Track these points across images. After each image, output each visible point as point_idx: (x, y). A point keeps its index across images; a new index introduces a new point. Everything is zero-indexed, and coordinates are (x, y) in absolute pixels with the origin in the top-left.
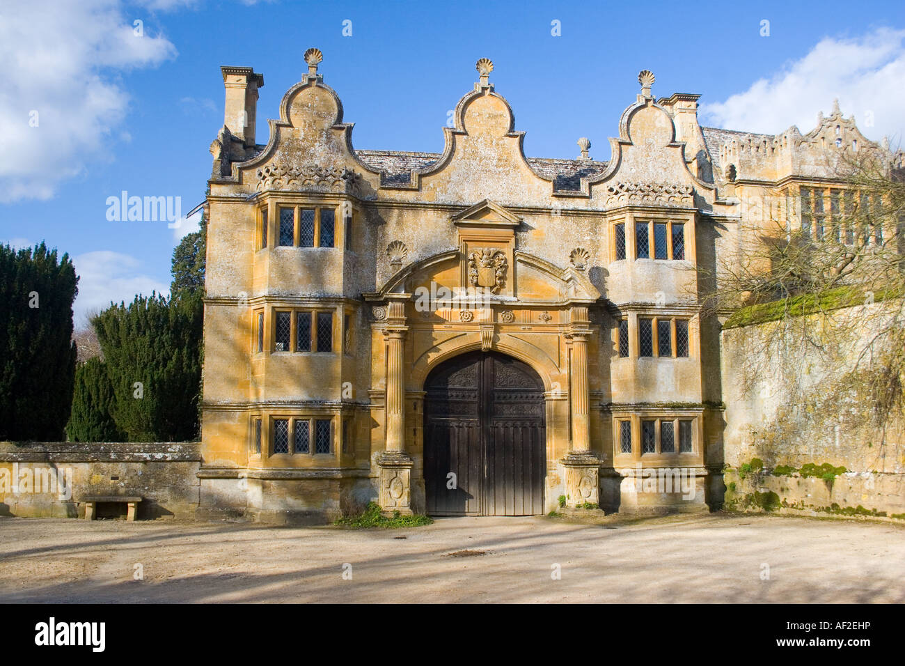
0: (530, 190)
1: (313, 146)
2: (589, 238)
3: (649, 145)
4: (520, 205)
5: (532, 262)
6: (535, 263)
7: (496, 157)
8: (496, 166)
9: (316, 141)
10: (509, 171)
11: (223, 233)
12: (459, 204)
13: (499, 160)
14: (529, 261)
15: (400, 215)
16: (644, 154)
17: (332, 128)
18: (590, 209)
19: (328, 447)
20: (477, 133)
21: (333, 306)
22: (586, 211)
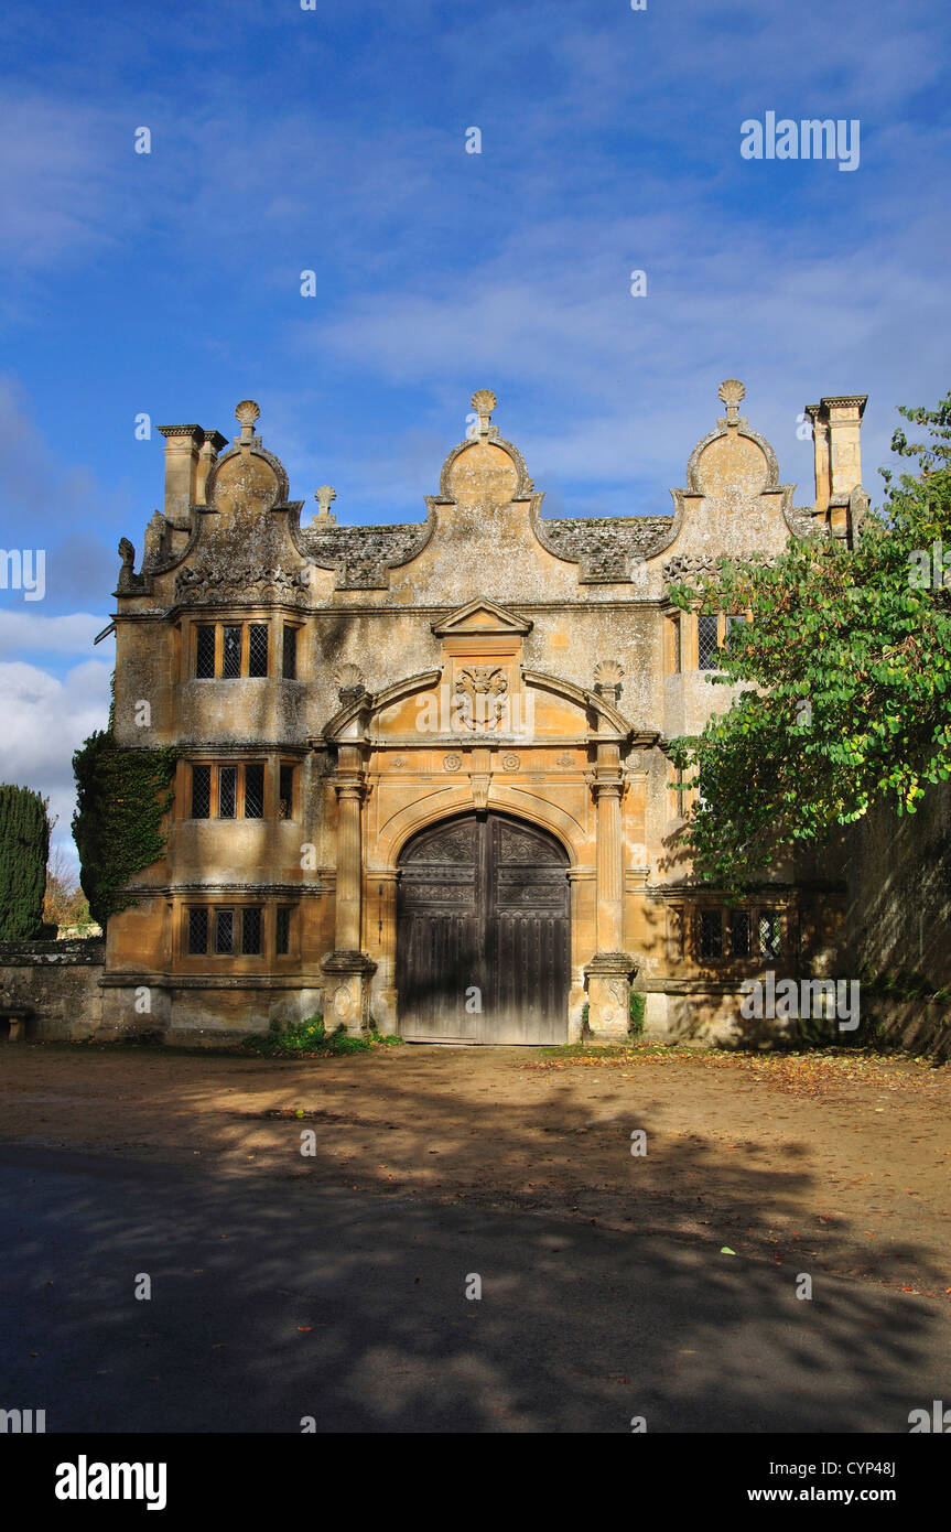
0: (547, 578)
1: (248, 537)
2: (634, 642)
3: (733, 496)
4: (532, 600)
5: (545, 683)
6: (549, 684)
7: (499, 534)
8: (499, 546)
9: (251, 531)
10: (517, 553)
11: (132, 663)
12: (445, 604)
13: (504, 537)
14: (541, 681)
15: (364, 626)
16: (725, 510)
17: (273, 510)
18: (637, 598)
19: (258, 947)
20: (472, 500)
21: (263, 756)
22: (629, 603)
